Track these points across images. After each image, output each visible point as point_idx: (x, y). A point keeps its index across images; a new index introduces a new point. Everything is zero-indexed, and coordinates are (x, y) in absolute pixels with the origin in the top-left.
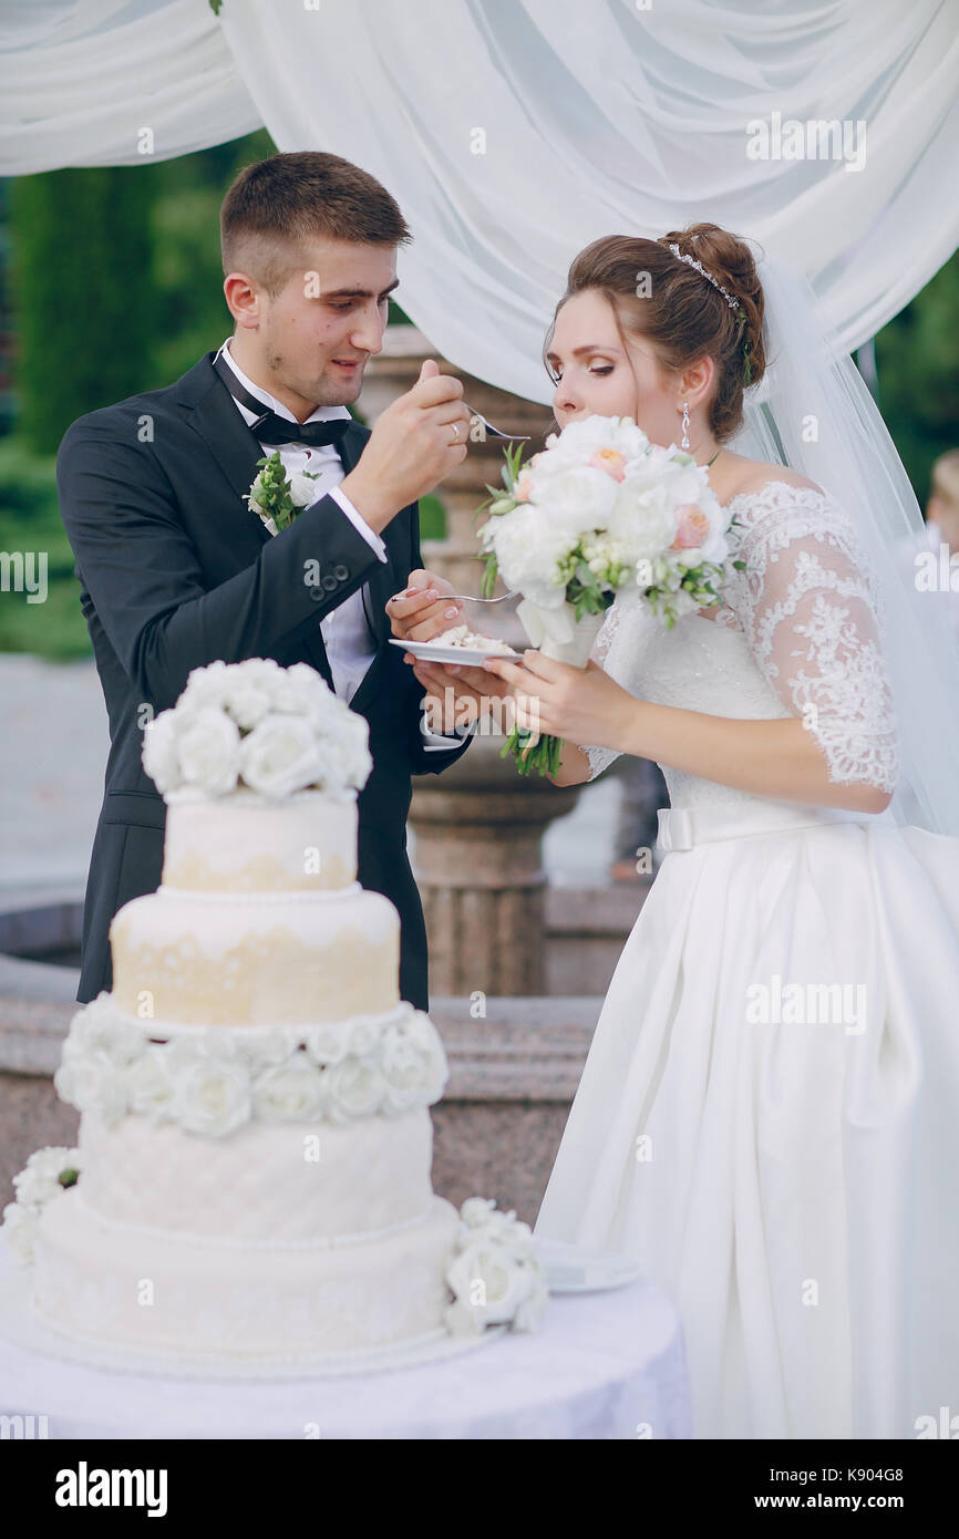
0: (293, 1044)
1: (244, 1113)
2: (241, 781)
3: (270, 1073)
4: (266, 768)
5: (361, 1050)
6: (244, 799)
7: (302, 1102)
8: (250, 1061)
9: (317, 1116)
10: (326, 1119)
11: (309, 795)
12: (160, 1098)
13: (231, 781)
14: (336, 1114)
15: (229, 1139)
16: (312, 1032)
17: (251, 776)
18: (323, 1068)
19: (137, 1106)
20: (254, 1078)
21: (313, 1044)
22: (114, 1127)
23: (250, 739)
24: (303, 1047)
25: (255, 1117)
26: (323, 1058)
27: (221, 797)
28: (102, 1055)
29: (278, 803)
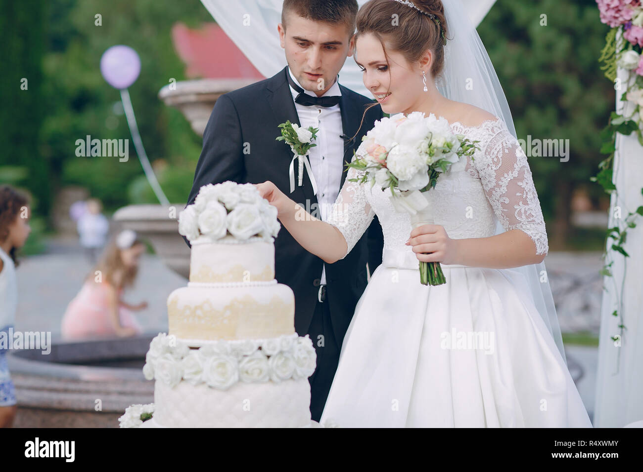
0: (256, 347)
1: (235, 377)
2: (228, 233)
3: (247, 359)
4: (239, 227)
5: (285, 349)
6: (230, 240)
7: (261, 372)
8: (237, 355)
9: (267, 379)
10: (270, 380)
11: (256, 239)
12: (196, 373)
13: (224, 232)
14: (275, 378)
15: (228, 390)
16: (264, 343)
17: (232, 231)
18: (269, 357)
19: (185, 377)
20: (239, 362)
21: (264, 347)
22: (174, 387)
23: (231, 214)
24: (260, 348)
25: (240, 380)
26: (269, 353)
27: (219, 239)
28: (168, 355)
29: (243, 242)
